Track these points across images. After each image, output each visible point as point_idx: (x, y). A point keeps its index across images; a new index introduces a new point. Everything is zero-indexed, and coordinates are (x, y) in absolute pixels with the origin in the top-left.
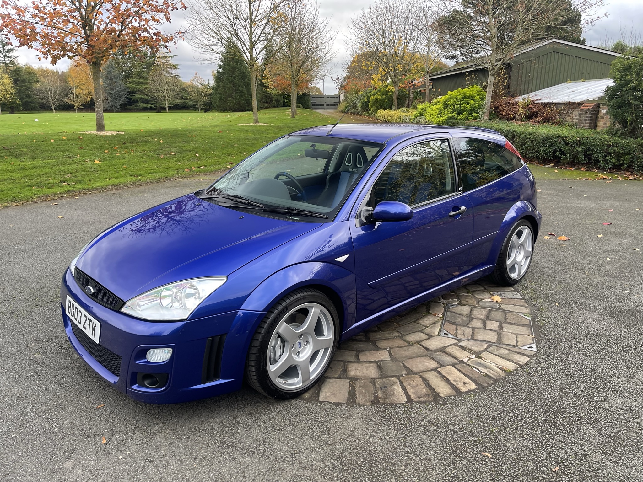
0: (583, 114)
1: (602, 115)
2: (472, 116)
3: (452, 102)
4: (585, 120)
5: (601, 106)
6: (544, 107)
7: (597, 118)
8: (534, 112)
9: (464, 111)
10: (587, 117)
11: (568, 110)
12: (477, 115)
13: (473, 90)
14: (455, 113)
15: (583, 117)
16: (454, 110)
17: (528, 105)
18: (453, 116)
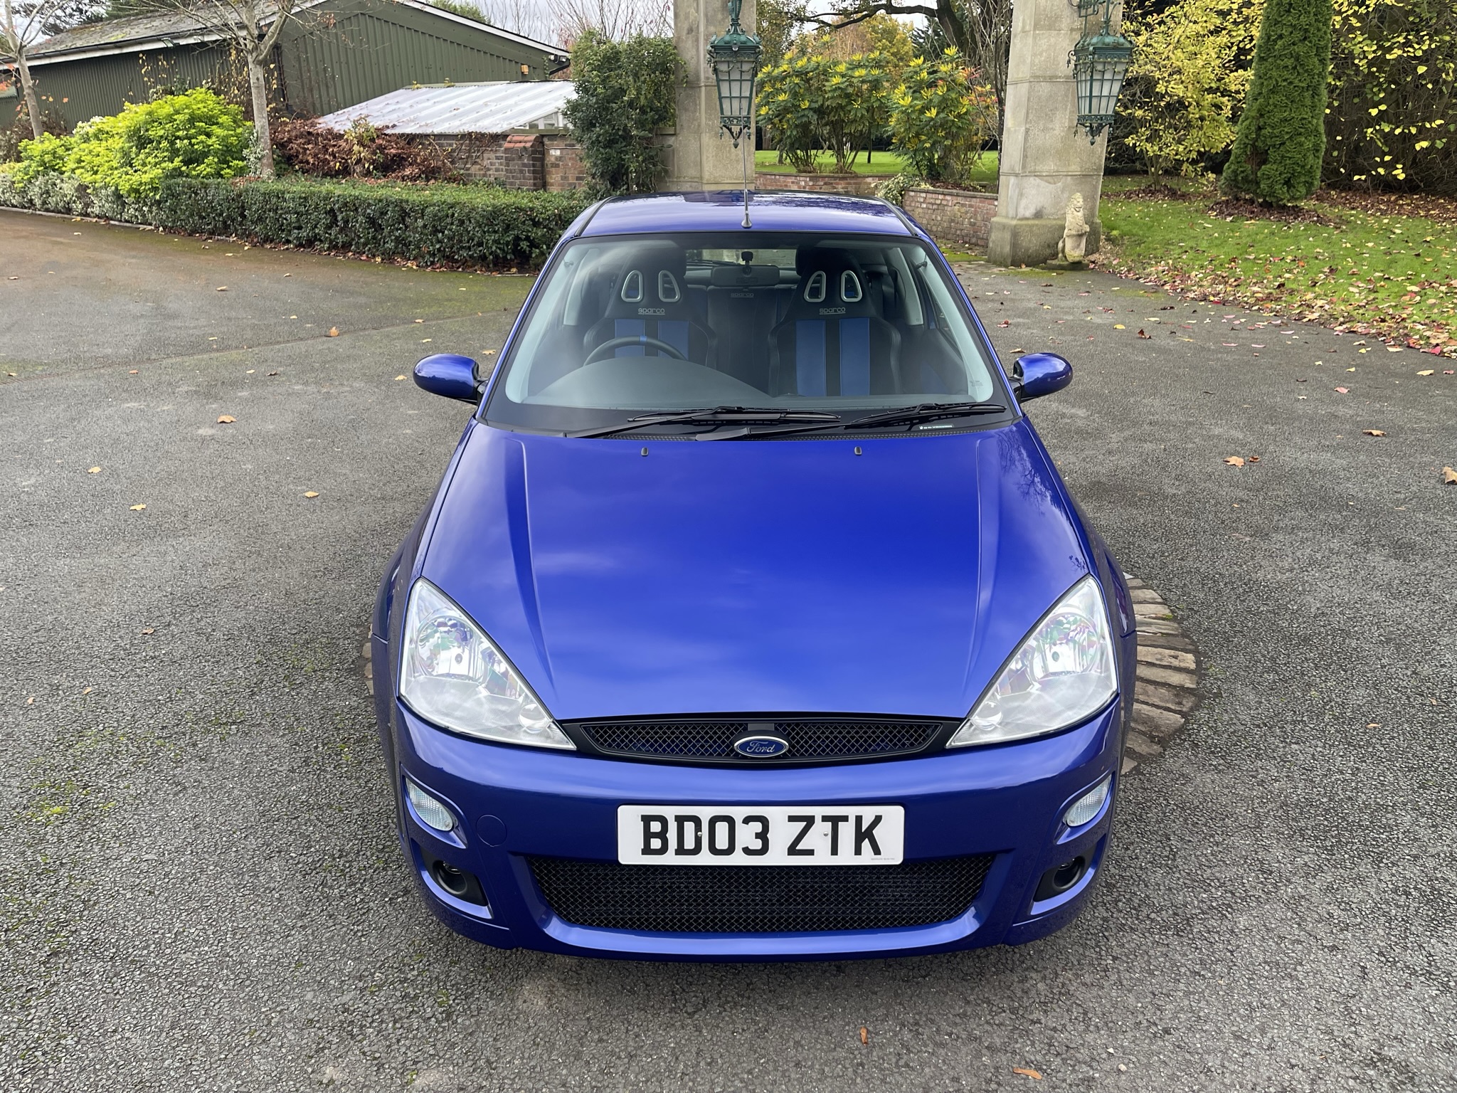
0: (513, 160)
1: (553, 159)
2: (229, 167)
3: (161, 133)
4: (521, 172)
5: (546, 141)
6: (409, 143)
7: (543, 166)
8: (395, 155)
9: (205, 155)
10: (524, 165)
11: (470, 150)
12: (241, 163)
13: (200, 99)
14: (177, 160)
15: (515, 166)
16: (174, 152)
17: (373, 140)
18: (174, 169)
